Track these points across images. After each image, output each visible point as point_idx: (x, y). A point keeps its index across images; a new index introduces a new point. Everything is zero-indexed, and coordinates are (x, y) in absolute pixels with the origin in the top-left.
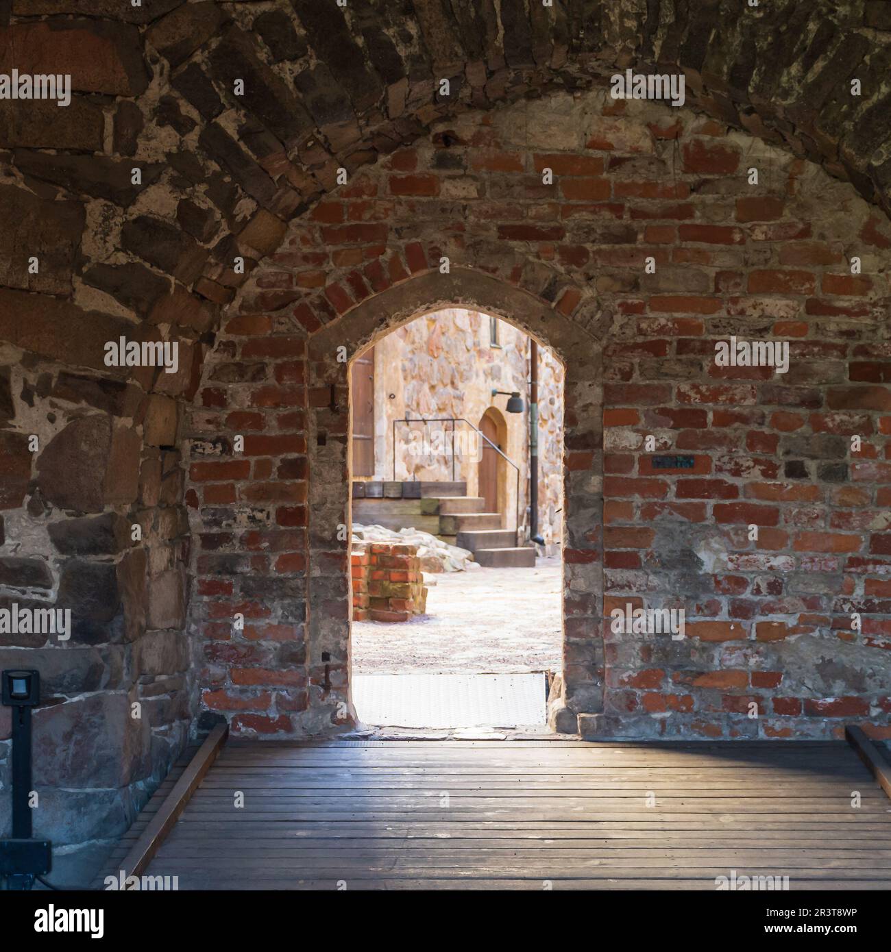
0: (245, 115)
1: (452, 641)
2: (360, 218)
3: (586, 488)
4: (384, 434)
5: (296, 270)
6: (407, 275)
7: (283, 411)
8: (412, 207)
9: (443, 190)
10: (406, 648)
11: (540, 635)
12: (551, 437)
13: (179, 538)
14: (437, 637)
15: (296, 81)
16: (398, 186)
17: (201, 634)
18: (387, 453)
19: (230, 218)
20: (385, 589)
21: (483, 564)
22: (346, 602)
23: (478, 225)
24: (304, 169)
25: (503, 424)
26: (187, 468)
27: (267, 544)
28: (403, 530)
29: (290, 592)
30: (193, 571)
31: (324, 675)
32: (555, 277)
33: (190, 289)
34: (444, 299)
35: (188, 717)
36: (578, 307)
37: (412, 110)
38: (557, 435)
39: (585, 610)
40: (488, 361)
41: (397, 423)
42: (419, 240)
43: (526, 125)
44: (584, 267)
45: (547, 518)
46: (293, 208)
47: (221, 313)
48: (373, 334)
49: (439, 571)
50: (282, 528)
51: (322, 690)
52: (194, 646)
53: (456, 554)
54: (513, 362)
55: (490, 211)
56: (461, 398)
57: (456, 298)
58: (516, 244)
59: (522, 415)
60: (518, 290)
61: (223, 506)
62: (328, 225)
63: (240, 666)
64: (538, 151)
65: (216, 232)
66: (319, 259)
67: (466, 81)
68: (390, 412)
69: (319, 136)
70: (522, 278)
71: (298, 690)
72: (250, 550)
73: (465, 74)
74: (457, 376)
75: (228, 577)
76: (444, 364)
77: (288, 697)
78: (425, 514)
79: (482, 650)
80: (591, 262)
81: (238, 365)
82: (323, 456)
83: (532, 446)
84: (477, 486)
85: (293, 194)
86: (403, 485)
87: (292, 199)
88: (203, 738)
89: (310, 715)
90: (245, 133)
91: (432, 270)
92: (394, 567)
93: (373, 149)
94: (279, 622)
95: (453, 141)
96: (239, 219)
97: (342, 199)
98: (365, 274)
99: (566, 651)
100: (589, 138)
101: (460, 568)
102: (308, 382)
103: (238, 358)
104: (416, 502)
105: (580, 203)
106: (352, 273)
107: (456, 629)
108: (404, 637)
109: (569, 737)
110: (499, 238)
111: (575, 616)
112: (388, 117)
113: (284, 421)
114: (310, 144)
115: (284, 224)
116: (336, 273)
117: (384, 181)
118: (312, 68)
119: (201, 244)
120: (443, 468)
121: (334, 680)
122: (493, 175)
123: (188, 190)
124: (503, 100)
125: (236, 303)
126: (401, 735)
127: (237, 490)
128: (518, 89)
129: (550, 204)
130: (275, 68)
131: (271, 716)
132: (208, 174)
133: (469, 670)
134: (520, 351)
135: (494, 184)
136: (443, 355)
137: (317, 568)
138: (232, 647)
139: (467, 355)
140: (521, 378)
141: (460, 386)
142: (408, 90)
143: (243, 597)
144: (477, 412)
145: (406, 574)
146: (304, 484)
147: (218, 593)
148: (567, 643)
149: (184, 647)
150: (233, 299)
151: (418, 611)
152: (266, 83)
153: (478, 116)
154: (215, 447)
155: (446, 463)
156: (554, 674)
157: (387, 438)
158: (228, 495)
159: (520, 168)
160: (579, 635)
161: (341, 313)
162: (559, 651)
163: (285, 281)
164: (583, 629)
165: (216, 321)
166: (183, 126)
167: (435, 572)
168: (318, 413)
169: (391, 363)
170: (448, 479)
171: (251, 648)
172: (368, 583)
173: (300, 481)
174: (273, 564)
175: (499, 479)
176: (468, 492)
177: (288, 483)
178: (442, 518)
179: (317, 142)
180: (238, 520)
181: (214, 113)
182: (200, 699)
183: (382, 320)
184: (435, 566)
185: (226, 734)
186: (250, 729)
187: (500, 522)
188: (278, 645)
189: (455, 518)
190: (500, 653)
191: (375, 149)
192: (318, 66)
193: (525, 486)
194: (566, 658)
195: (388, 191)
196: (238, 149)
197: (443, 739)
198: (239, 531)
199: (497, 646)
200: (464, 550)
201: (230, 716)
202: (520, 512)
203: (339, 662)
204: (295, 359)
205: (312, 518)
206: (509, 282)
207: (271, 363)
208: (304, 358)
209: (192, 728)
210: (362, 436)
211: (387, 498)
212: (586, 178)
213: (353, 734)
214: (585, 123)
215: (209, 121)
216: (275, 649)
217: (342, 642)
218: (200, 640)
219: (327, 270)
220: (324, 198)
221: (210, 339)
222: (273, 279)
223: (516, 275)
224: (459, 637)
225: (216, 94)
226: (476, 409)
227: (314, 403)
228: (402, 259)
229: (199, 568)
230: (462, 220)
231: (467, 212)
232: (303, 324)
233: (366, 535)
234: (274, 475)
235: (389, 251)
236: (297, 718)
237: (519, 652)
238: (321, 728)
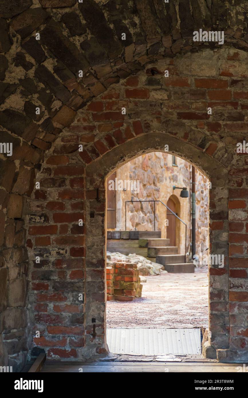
0: (57, 61)
1: (155, 311)
2: (111, 109)
3: (220, 239)
4: (121, 208)
5: (80, 134)
6: (133, 136)
7: (74, 201)
8: (136, 104)
9: (151, 96)
10: (132, 315)
11: (197, 308)
12: (202, 209)
13: (24, 262)
14: (147, 309)
15: (81, 45)
16: (129, 94)
17: (33, 309)
18: (122, 217)
19: (49, 109)
20: (122, 285)
21: (169, 271)
22: (104, 294)
23: (168, 112)
24: (85, 86)
25: (179, 203)
26: (27, 229)
27: (65, 266)
28: (130, 255)
29: (77, 289)
30: (30, 278)
31: (92, 329)
32: (205, 137)
33: (29, 143)
34: (151, 147)
35: (27, 350)
36: (216, 151)
37: (136, 58)
38: (205, 208)
39: (220, 298)
40: (171, 173)
41: (127, 203)
42: (140, 120)
43: (191, 65)
44: (219, 132)
45: (200, 248)
46: (79, 105)
47: (44, 154)
48: (117, 164)
49: (147, 275)
50: (73, 258)
51: (92, 337)
52: (30, 315)
53: (156, 266)
54: (183, 173)
55: (173, 105)
56: (158, 190)
57: (157, 147)
58: (187, 122)
59: (188, 198)
60: (187, 143)
61: (44, 247)
62: (96, 112)
63: (52, 325)
64: (197, 77)
65: (42, 117)
66: (91, 129)
67: (162, 44)
68: (124, 197)
69: (92, 71)
70: (189, 138)
71: (80, 337)
72: (57, 268)
73: (162, 41)
74: (156, 180)
75: (46, 281)
76: (151, 174)
77: (75, 340)
78: (141, 247)
79: (169, 316)
80: (223, 130)
81: (52, 179)
82: (93, 223)
83: (192, 213)
84: (166, 233)
85: (79, 98)
86: (130, 233)
87: (79, 100)
88: (34, 360)
89: (86, 349)
90: (57, 70)
91: (146, 134)
92: (126, 274)
93: (118, 76)
94: (71, 303)
95: (156, 72)
96: (53, 110)
97: (102, 100)
98: (114, 136)
99: (211, 318)
100: (221, 71)
101: (157, 273)
102: (86, 187)
103: (52, 176)
104: (137, 241)
105: (217, 101)
106: (107, 135)
107: (156, 305)
108: (131, 308)
109: (212, 360)
110: (178, 118)
111: (215, 301)
112: (125, 62)
113: (74, 206)
114: (87, 75)
115: (75, 112)
116: (100, 135)
117: (123, 92)
118: (89, 39)
119: (35, 122)
120: (149, 224)
121: (98, 331)
122: (175, 89)
123: (29, 97)
124: (180, 53)
125: (52, 150)
126: (130, 359)
127: (51, 240)
128: (187, 48)
129: (202, 102)
130: (71, 39)
131: (67, 349)
132: (39, 89)
133: (163, 327)
134: (187, 167)
135: (175, 93)
136: (149, 170)
137: (90, 277)
138: (48, 316)
139: (161, 170)
140: (187, 181)
141: (158, 184)
142: (134, 49)
143: (54, 291)
144: (166, 197)
145: (132, 278)
146: (83, 237)
147: (42, 289)
148: (211, 315)
149: (25, 315)
150: (50, 148)
151: (137, 296)
152: (67, 46)
153: (168, 61)
154: (41, 219)
155: (151, 222)
156: (205, 329)
157: (122, 210)
158: (47, 241)
159: (187, 85)
160: (217, 310)
161: (102, 154)
162: (207, 317)
163: (75, 139)
164: (219, 307)
165: (42, 158)
166: (27, 66)
167: (146, 275)
168: (90, 202)
169: (124, 174)
170: (152, 230)
171: (58, 316)
172: (114, 282)
173: (82, 235)
174: (68, 275)
175: (177, 230)
176: (162, 236)
177: (76, 236)
178: (149, 249)
179: (91, 73)
180: (52, 254)
181: (43, 60)
182: (32, 341)
183: (122, 158)
184: (146, 272)
185: (45, 358)
186: (57, 356)
187: (177, 251)
188: (70, 315)
189: (155, 249)
190: (178, 318)
191: (119, 77)
192: (91, 38)
193: (189, 233)
194: (211, 322)
195: (125, 96)
196: (54, 77)
197: (151, 361)
198: (52, 259)
199: (177, 314)
200: (159, 265)
201: (47, 349)
202: (187, 246)
203: (100, 323)
204: (80, 176)
205: (87, 253)
206: (183, 139)
207: (68, 178)
208: (84, 176)
209: (28, 355)
210: (110, 209)
211: (122, 239)
212: (220, 89)
213: (107, 358)
214: (219, 64)
215: (40, 64)
216: (69, 317)
217: (102, 313)
218: (33, 312)
219: (95, 134)
220: (94, 99)
221: (39, 167)
222: (69, 138)
223: (186, 136)
224: (158, 309)
225: (44, 51)
226: (165, 196)
227: (89, 197)
228: (131, 129)
229: (32, 277)
230: (160, 110)
231: (162, 106)
232: (83, 159)
233: (112, 257)
234: (69, 232)
235: (125, 125)
236: (79, 350)
237: (188, 317)
238: (91, 355)
